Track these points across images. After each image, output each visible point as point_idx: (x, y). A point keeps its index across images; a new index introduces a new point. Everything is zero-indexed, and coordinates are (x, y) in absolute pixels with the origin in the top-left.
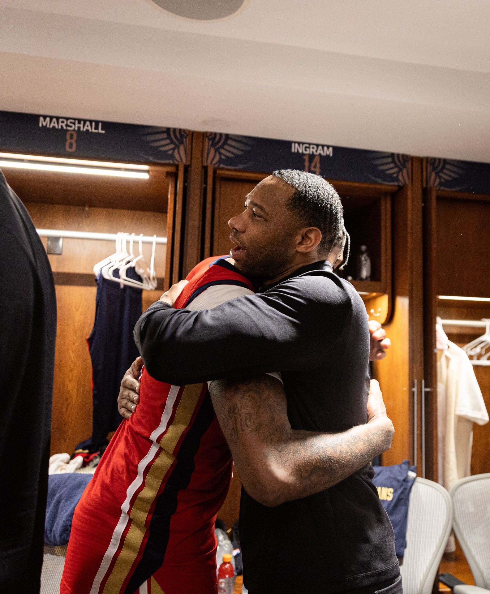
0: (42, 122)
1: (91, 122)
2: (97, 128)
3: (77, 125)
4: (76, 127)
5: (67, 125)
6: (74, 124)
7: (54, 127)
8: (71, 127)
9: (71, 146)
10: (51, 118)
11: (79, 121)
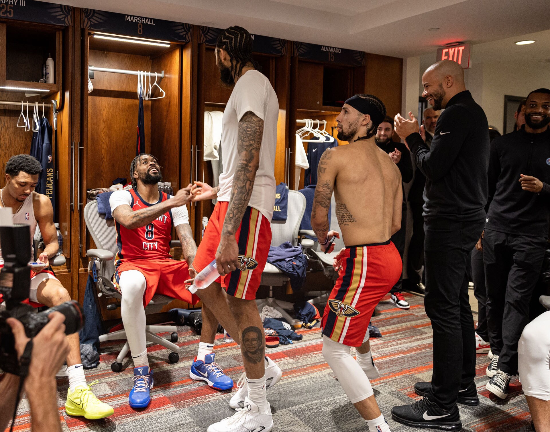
0: (127, 18)
1: (149, 19)
2: (151, 22)
3: (142, 20)
4: (141, 21)
5: (138, 20)
6: (141, 19)
7: (132, 21)
8: (140, 21)
9: (140, 32)
10: (131, 16)
11: (144, 18)
